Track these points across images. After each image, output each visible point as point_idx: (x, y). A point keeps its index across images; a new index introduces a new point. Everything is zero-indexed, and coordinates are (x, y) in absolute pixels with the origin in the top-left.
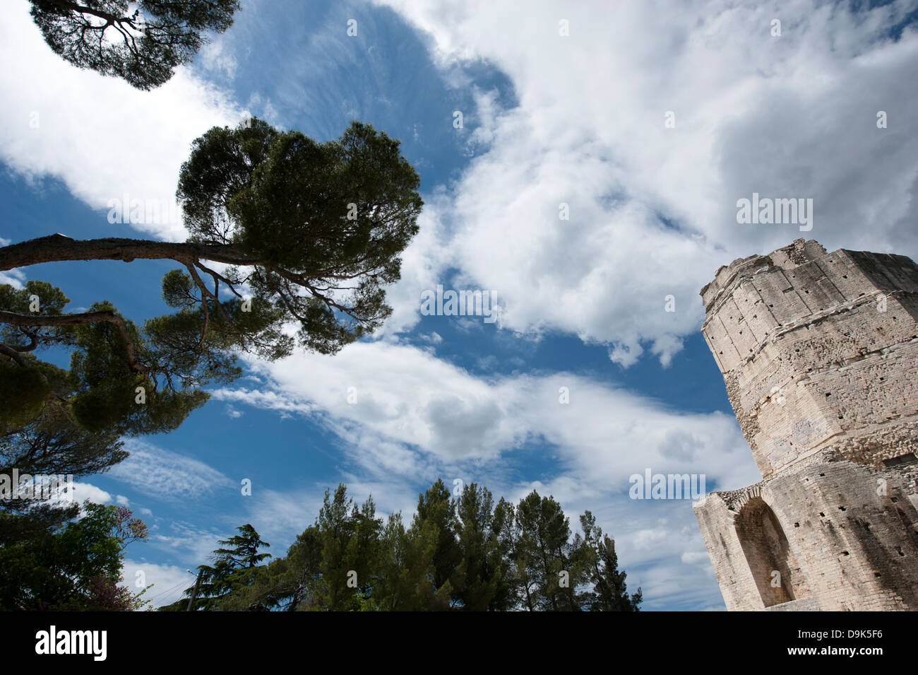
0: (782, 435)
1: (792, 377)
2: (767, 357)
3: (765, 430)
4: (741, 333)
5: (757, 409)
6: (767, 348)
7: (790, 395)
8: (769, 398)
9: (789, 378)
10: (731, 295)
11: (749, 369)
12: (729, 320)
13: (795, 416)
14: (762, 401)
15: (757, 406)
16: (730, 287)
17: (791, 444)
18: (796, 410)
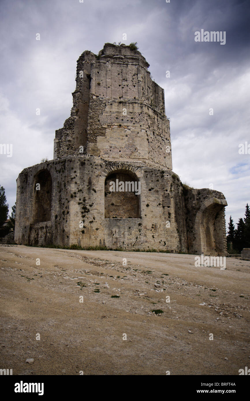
0: (117, 145)
1: (141, 126)
2: (133, 108)
3: (108, 137)
4: (120, 85)
5: (108, 126)
6: (134, 105)
7: (134, 132)
8: (120, 125)
9: (139, 125)
10: (127, 65)
11: (118, 106)
12: (117, 74)
13: (131, 141)
14: (116, 124)
15: (110, 125)
16: (130, 61)
17: (120, 151)
18: (133, 140)
